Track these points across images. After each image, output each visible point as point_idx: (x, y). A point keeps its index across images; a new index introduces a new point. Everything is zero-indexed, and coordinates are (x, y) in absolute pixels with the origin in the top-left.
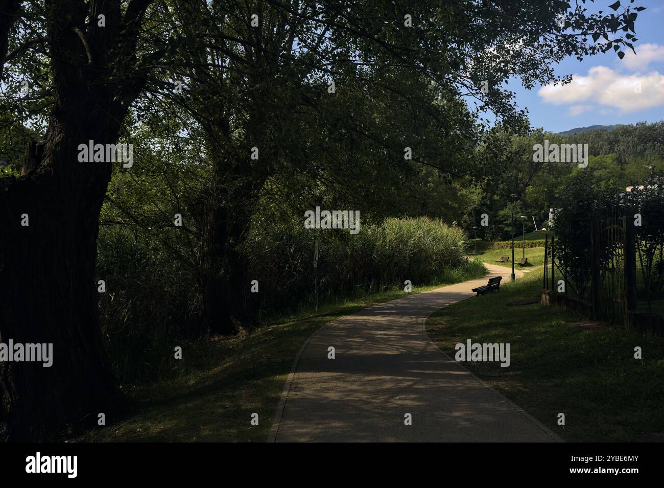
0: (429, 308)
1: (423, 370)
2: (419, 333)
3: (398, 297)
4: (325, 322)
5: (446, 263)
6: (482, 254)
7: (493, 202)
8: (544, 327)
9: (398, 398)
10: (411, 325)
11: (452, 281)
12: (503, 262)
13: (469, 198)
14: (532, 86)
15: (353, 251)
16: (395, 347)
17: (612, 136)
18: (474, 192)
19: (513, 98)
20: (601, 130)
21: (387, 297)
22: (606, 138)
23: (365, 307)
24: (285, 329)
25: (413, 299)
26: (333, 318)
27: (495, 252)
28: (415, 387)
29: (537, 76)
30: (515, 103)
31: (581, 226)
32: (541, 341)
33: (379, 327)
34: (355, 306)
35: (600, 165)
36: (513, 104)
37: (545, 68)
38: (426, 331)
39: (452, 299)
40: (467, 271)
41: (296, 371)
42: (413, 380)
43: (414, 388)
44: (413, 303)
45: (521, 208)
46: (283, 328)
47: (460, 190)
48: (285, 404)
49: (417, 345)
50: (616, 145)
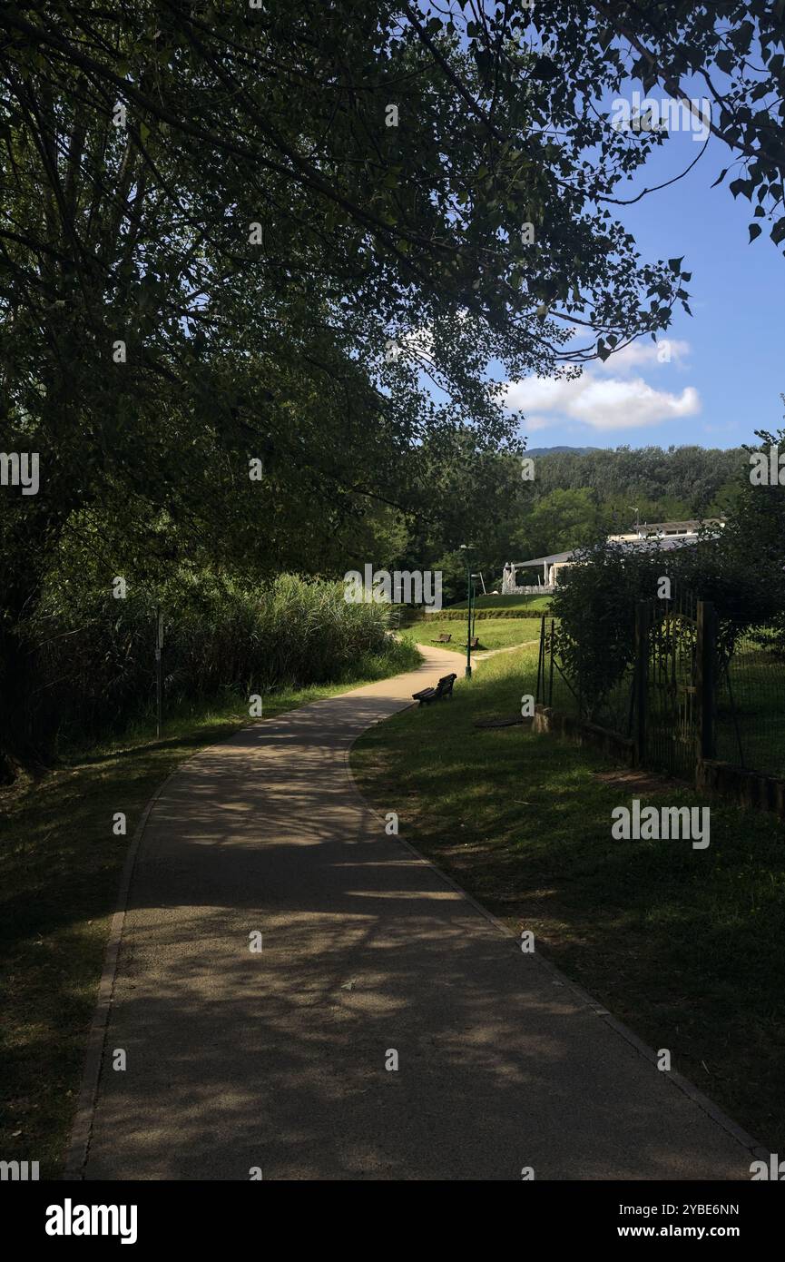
0: (347, 729)
1: (378, 889)
2: (345, 787)
3: (293, 706)
4: (177, 760)
5: (365, 647)
6: (409, 627)
7: (425, 549)
8: (561, 783)
9: (349, 986)
10: (328, 768)
11: (374, 676)
12: (442, 642)
13: (390, 544)
14: (520, 378)
15: (218, 628)
16: (310, 824)
17: (586, 464)
18: (396, 535)
19: (504, 394)
20: (572, 453)
21: (275, 707)
22: (577, 465)
23: (241, 726)
24: (103, 776)
25: (321, 711)
26: (189, 752)
27: (427, 624)
28: (375, 944)
29: (530, 363)
30: (503, 401)
31: (607, 609)
32: (568, 815)
33: (274, 774)
34: (224, 725)
35: (571, 502)
36: (499, 404)
37: (542, 351)
38: (357, 782)
39: (381, 709)
40: (396, 659)
41: (128, 906)
42: (364, 922)
43: (374, 949)
44: (319, 719)
45: (462, 560)
46: (99, 772)
47: (378, 531)
48: (107, 1025)
49: (346, 818)
50: (591, 476)
